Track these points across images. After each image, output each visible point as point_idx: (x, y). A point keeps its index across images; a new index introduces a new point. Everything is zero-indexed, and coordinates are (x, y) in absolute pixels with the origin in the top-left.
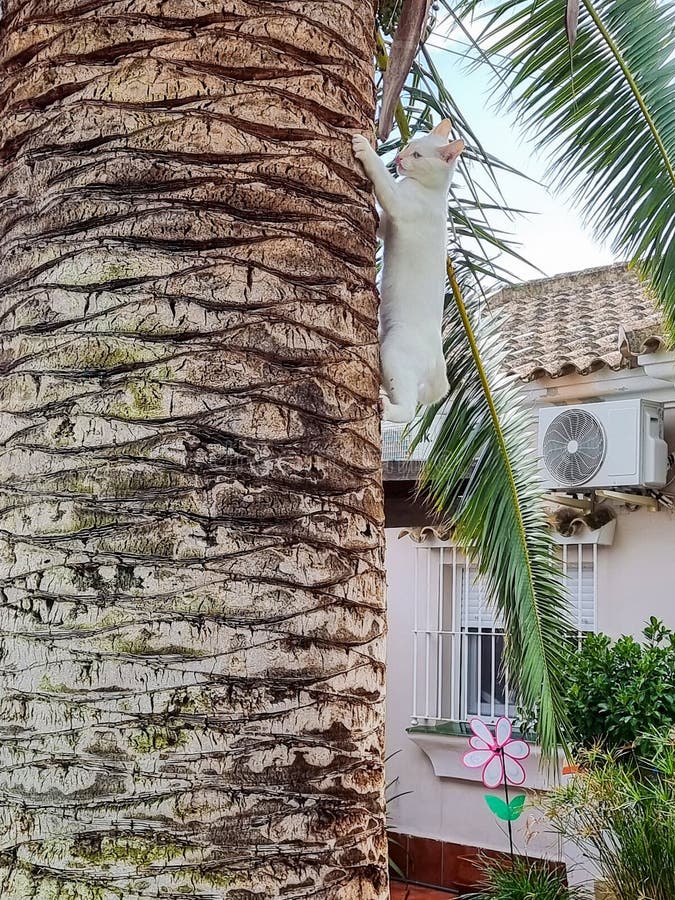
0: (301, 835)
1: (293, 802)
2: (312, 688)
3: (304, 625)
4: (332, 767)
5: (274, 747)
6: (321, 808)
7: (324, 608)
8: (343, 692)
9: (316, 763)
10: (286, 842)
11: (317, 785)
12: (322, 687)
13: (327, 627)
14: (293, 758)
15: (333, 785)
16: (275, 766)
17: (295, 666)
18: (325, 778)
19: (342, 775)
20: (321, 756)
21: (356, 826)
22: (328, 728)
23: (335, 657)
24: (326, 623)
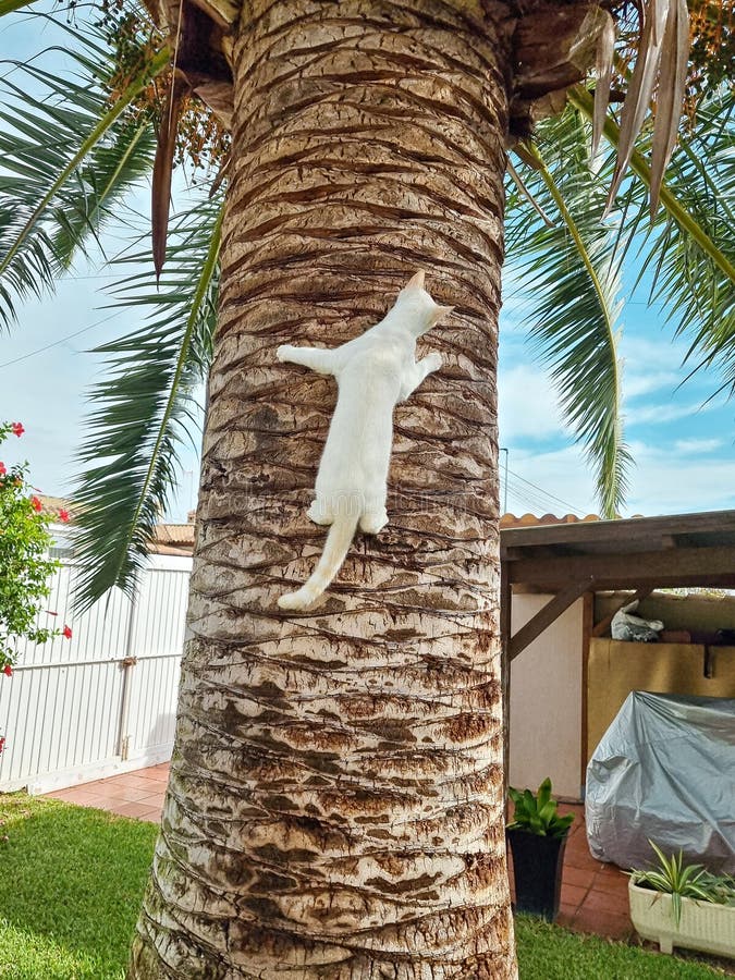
0: (227, 768)
1: (223, 740)
2: (243, 649)
3: (241, 599)
4: (258, 719)
5: (213, 693)
6: (244, 750)
7: (259, 585)
8: (275, 656)
9: (244, 713)
10: (217, 771)
11: (244, 731)
12: (253, 650)
13: (261, 601)
14: (225, 705)
15: (260, 734)
16: (214, 709)
17: (232, 631)
18: (251, 726)
19: (273, 729)
20: (249, 707)
21: (287, 777)
22: (258, 685)
23: (267, 626)
24: (259, 597)
